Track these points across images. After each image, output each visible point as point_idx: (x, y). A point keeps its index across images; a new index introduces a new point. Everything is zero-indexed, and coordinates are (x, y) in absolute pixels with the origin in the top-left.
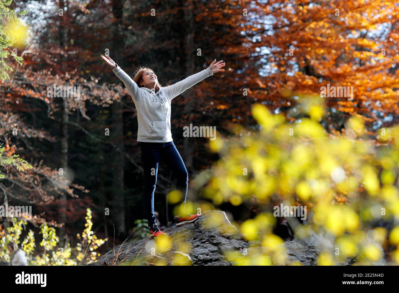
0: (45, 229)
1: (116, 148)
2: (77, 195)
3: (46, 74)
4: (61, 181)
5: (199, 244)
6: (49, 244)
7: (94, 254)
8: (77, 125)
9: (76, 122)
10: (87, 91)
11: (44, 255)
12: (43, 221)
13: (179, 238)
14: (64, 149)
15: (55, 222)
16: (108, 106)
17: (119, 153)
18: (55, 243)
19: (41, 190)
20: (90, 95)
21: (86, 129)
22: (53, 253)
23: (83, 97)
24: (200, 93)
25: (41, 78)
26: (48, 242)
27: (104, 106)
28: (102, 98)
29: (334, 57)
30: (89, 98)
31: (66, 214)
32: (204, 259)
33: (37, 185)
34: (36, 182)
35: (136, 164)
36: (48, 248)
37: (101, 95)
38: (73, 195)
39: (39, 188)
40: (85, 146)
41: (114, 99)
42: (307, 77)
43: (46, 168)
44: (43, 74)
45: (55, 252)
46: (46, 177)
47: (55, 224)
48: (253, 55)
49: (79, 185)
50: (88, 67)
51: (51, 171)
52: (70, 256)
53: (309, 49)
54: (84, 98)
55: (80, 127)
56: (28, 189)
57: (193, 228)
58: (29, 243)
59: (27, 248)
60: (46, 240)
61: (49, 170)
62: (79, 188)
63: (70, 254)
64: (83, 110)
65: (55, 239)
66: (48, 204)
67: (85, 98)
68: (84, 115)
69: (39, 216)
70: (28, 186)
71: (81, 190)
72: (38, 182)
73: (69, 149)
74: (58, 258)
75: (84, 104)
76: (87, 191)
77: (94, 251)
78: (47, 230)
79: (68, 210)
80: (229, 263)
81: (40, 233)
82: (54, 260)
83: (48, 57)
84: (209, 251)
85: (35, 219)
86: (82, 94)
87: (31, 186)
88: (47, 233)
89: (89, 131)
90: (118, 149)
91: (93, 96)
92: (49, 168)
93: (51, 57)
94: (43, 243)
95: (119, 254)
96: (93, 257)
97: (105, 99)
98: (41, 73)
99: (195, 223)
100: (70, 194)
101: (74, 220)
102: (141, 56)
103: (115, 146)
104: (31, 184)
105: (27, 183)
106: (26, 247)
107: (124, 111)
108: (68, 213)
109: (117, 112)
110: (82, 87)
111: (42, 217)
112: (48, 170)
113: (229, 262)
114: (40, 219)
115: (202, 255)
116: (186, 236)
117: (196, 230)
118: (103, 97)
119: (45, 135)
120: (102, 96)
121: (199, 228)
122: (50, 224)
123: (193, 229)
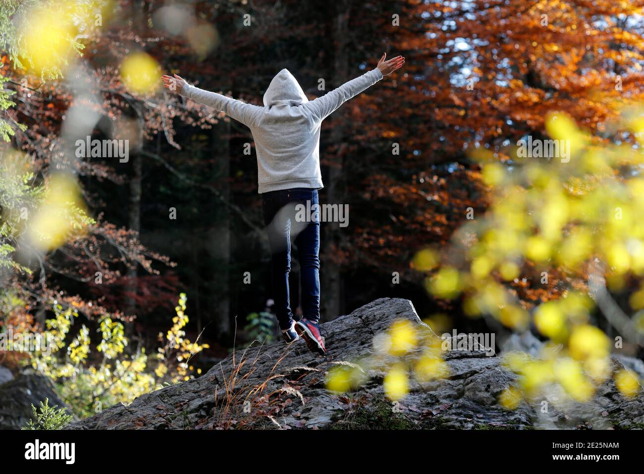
0: (106, 325)
1: (219, 196)
2: (157, 270)
3: (112, 73)
4: (132, 247)
5: (369, 352)
6: (112, 349)
7: (184, 366)
8: (156, 157)
9: (155, 153)
10: (176, 102)
11: (102, 367)
12: (102, 310)
13: (336, 341)
14: (135, 196)
15: (122, 314)
16: (210, 127)
17: (223, 204)
18: (121, 346)
19: (100, 260)
20: (182, 110)
21: (171, 164)
22: (118, 362)
23: (169, 112)
24: (357, 110)
25: (103, 79)
26: (110, 345)
27: (203, 127)
28: (200, 115)
29: (576, 59)
30: (179, 114)
31: (137, 300)
32: (377, 376)
33: (94, 253)
34: (91, 248)
35: (250, 224)
36: (110, 354)
37: (198, 110)
38: (150, 270)
39: (97, 258)
40: (169, 192)
41: (219, 116)
42: (530, 89)
43: (108, 226)
44: (106, 73)
45: (121, 362)
46: (107, 240)
47: (121, 316)
48: (442, 51)
49: (161, 255)
50: (175, 64)
51: (115, 230)
52: (144, 368)
53: (535, 44)
54: (170, 114)
55: (162, 161)
56: (78, 259)
57: (359, 326)
58: (80, 345)
59: (76, 355)
60: (107, 342)
61: (113, 229)
62: (160, 258)
63: (144, 366)
64: (169, 132)
65: (122, 341)
66: (110, 284)
67: (173, 114)
68: (171, 141)
69: (95, 303)
70: (77, 255)
71: (164, 261)
72: (95, 249)
73: (143, 196)
74: (125, 371)
75: (170, 124)
76: (173, 264)
77: (184, 361)
78: (110, 326)
79: (140, 294)
80: (418, 384)
81: (98, 330)
82: (118, 373)
83: (115, 46)
84: (386, 363)
85: (90, 308)
86: (168, 107)
87: (83, 253)
88: (109, 331)
89: (175, 167)
90: (222, 198)
91: (187, 110)
92: (113, 226)
93: (120, 46)
94: (102, 347)
95: (241, 365)
96: (183, 371)
97: (204, 116)
98: (104, 72)
99: (363, 318)
100: (147, 268)
101: (150, 310)
102: (262, 48)
103: (217, 193)
104: (84, 251)
105: (77, 249)
106: (74, 351)
107: (233, 136)
108: (140, 299)
109: (222, 137)
110: (169, 96)
111: (99, 305)
112: (110, 228)
113: (417, 382)
114: (97, 308)
115: (374, 369)
116: (347, 338)
117: (364, 330)
118: (203, 113)
119: (107, 172)
120: (201, 111)
121: (369, 327)
122: (113, 315)
123: (359, 328)
